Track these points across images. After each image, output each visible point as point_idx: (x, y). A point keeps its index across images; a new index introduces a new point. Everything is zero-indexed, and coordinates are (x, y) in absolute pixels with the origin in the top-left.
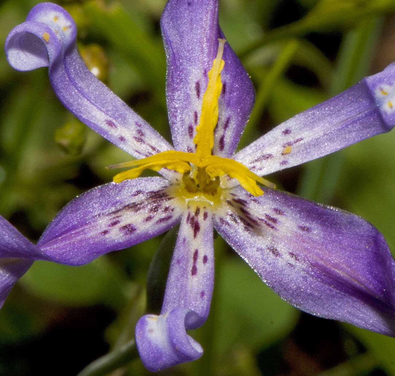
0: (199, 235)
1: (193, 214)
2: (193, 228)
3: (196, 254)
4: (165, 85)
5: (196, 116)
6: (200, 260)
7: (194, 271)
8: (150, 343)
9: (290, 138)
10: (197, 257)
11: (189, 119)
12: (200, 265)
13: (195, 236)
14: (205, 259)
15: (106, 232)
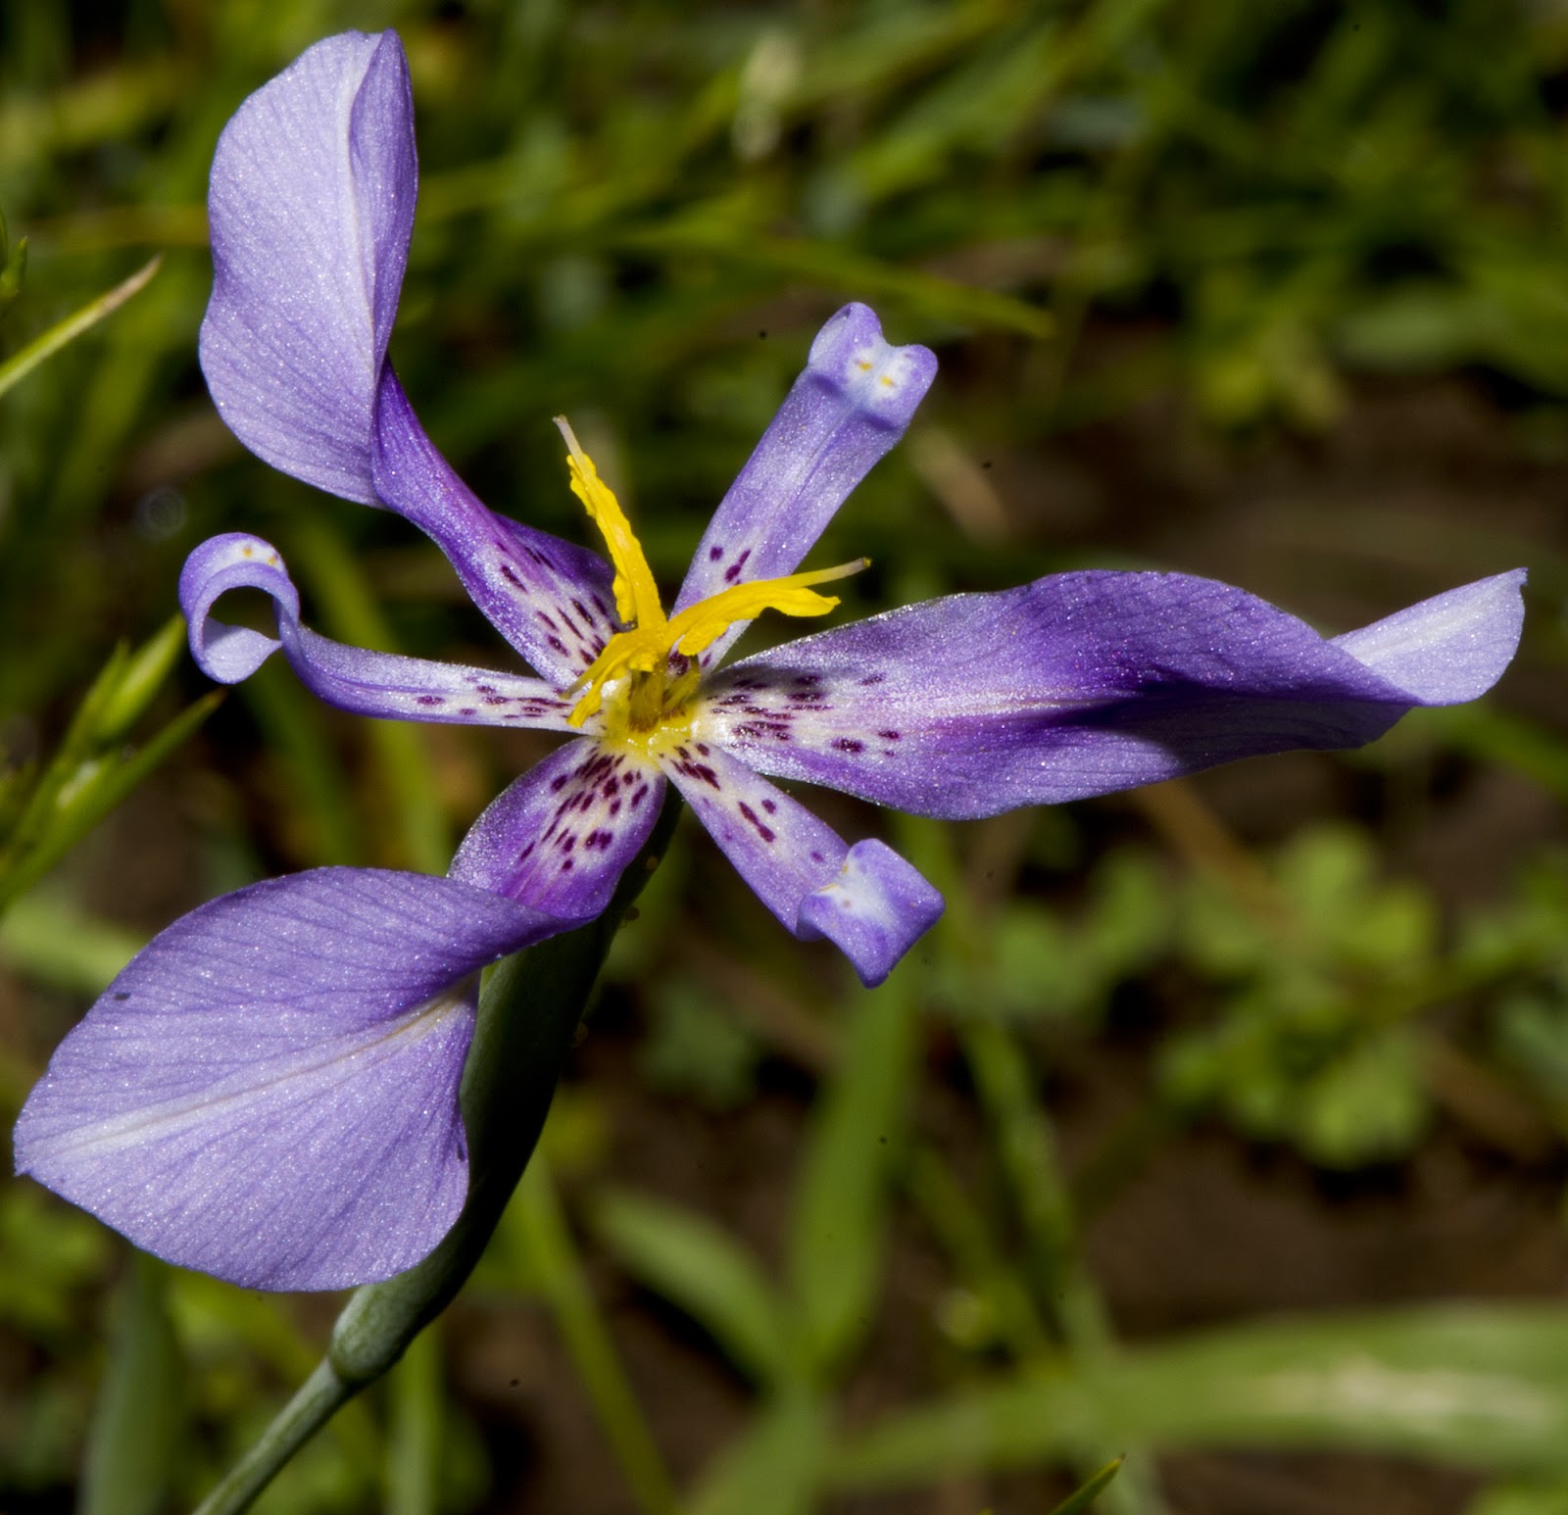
0: (720, 780)
1: (679, 760)
2: (702, 777)
3: (746, 810)
4: (474, 605)
5: (546, 619)
6: (760, 812)
7: (767, 834)
10: (751, 811)
11: (540, 632)
12: (767, 820)
13: (716, 785)
14: (769, 806)
15: (568, 865)
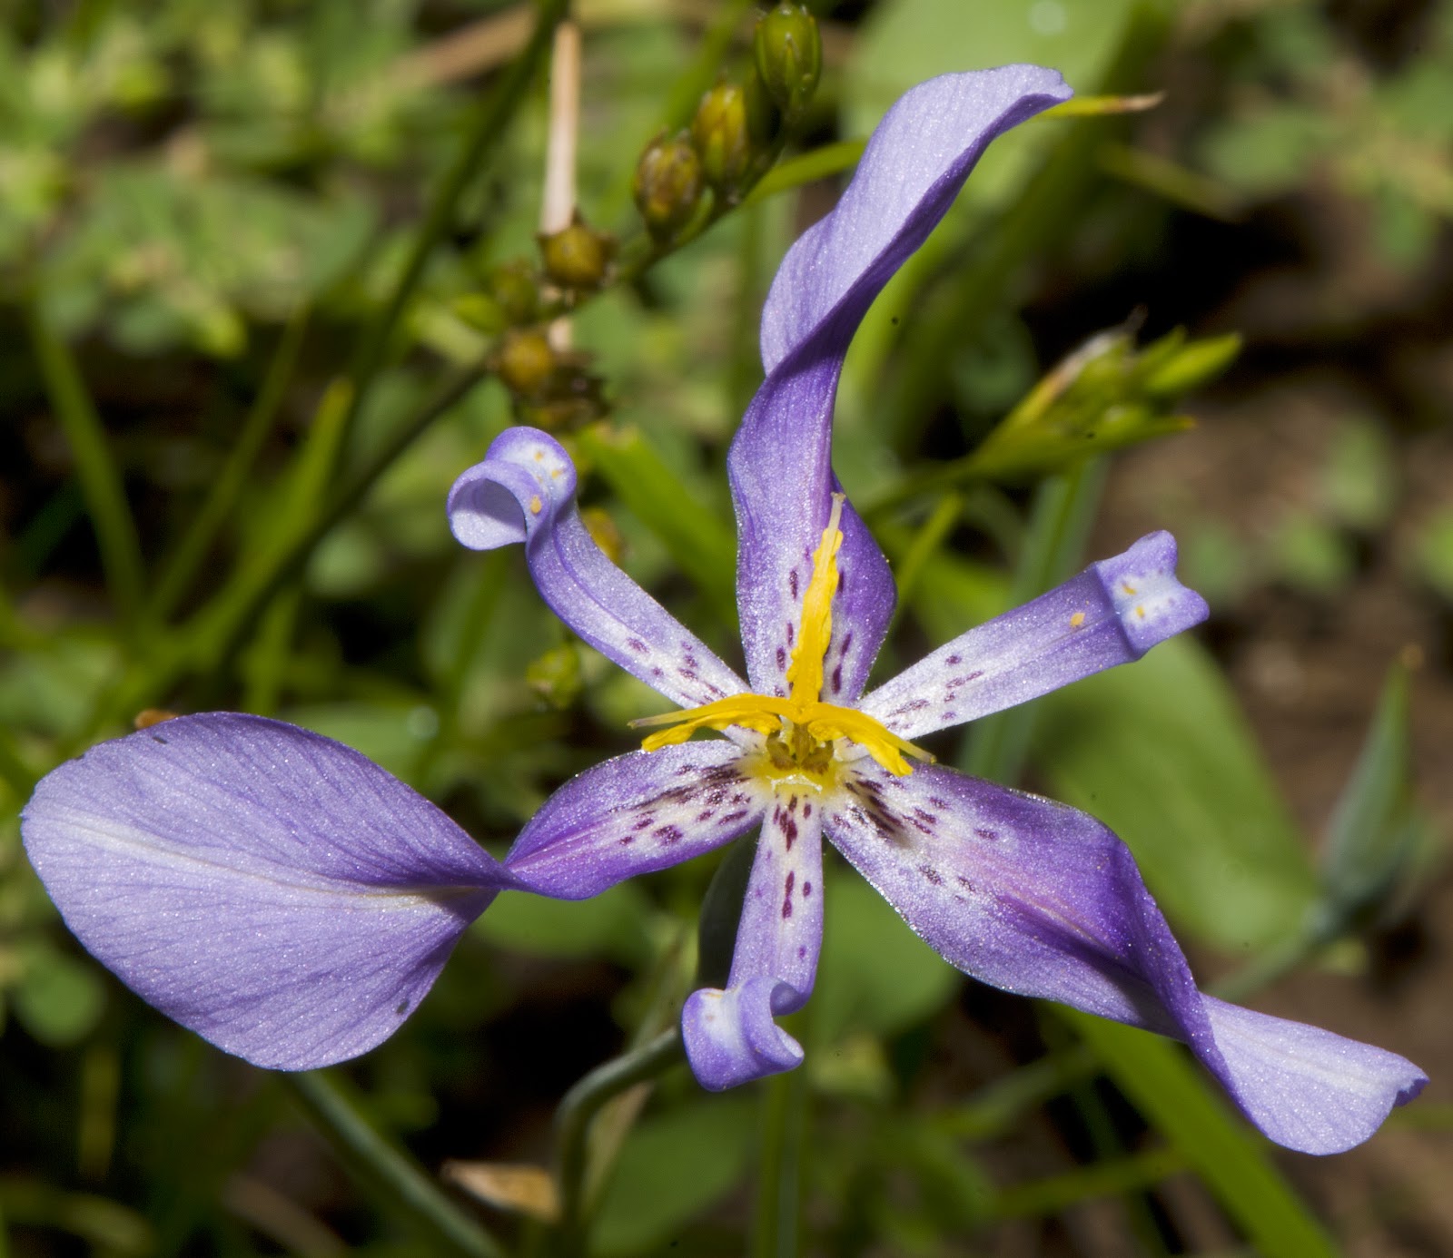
0: (796, 845)
1: (785, 807)
2: (786, 833)
3: (791, 879)
5: (791, 631)
6: (798, 890)
7: (787, 910)
8: (708, 1039)
9: (960, 671)
10: (792, 885)
11: (778, 637)
12: (797, 898)
13: (789, 846)
14: (807, 889)
15: (628, 840)
